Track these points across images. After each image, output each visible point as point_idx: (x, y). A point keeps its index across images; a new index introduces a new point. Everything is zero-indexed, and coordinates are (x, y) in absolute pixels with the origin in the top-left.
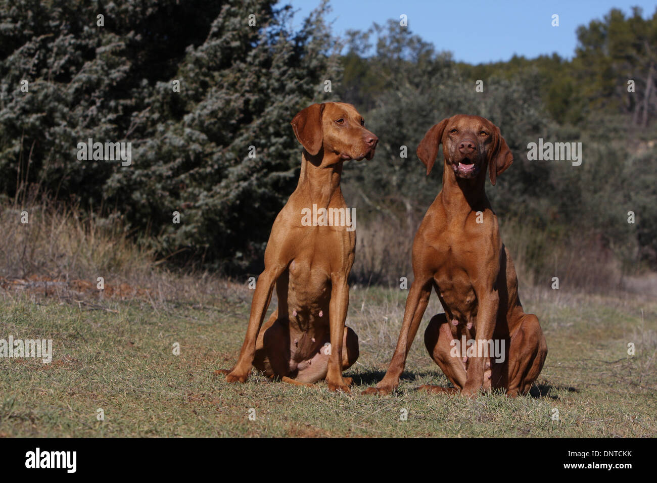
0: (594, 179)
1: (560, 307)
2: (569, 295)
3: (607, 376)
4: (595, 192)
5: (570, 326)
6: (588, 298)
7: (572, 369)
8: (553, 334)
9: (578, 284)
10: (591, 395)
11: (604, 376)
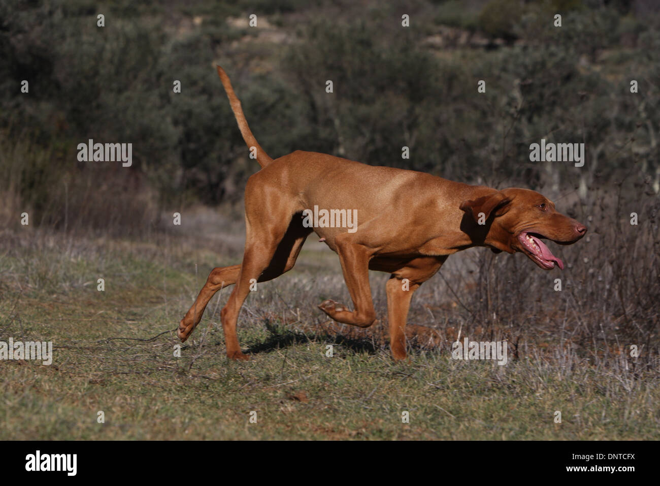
0: (118, 73)
1: (73, 260)
2: (85, 241)
3: (143, 359)
4: (120, 91)
5: (87, 287)
6: (112, 244)
7: (93, 350)
8: (63, 298)
9: (96, 226)
10: (121, 389)
11: (139, 361)
